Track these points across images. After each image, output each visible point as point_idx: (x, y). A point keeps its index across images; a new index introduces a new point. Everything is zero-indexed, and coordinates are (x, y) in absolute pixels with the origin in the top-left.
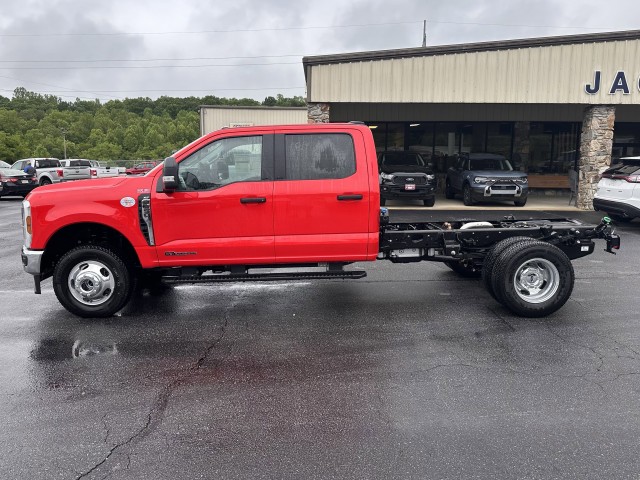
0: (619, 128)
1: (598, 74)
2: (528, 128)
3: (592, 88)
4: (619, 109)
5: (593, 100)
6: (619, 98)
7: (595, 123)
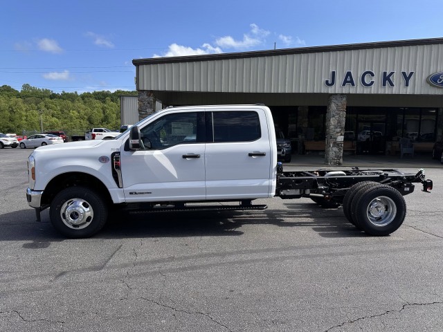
0: (349, 110)
1: (334, 73)
2: (307, 110)
3: (330, 82)
4: (349, 96)
5: (331, 90)
6: (348, 89)
7: (333, 107)
